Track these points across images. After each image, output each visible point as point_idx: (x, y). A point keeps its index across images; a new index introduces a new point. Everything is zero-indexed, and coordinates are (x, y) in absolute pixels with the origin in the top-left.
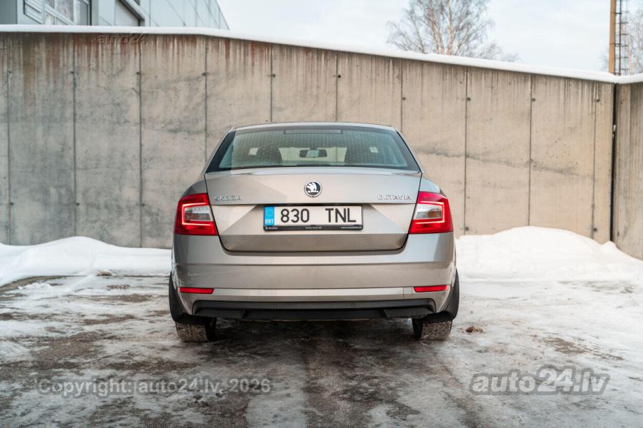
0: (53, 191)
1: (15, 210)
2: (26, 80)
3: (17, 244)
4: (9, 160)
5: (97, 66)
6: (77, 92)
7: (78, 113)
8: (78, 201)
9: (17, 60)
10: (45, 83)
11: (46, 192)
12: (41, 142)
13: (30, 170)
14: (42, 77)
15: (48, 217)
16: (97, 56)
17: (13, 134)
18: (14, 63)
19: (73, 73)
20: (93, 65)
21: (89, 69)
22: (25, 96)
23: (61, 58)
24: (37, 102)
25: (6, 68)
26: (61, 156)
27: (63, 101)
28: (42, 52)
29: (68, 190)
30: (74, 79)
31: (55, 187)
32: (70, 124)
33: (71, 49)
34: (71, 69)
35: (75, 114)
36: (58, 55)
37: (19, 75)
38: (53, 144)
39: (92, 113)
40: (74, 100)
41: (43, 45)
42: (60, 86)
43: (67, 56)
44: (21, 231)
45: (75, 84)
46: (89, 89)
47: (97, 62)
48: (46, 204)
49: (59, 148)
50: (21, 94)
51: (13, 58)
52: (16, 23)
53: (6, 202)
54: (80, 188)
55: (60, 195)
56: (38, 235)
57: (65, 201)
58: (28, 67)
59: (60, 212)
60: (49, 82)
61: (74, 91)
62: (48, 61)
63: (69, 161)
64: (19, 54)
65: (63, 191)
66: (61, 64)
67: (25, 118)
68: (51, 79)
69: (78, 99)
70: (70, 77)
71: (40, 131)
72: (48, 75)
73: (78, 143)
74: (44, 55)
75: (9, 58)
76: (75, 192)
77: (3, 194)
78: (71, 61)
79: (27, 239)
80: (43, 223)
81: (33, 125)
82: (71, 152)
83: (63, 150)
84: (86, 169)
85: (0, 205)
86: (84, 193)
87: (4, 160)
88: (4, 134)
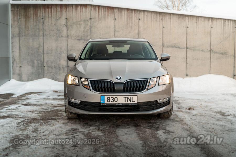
0: (35, 62)
1: (22, 69)
2: (26, 21)
3: (23, 81)
4: (20, 51)
5: (51, 16)
6: (44, 26)
7: (45, 33)
8: (45, 65)
9: (22, 14)
10: (33, 23)
11: (33, 62)
12: (31, 44)
13: (27, 54)
14: (32, 20)
15: (34, 71)
16: (51, 12)
17: (21, 41)
18: (21, 15)
19: (42, 19)
20: (50, 16)
21: (48, 17)
22: (25, 27)
23: (38, 13)
24: (30, 29)
25: (18, 17)
26: (38, 49)
27: (39, 29)
28: (31, 11)
29: (41, 61)
30: (43, 21)
31: (37, 60)
32: (42, 37)
33: (42, 10)
34: (42, 18)
35: (43, 34)
36: (37, 12)
37: (23, 20)
38: (36, 44)
39: (49, 33)
40: (43, 29)
41: (32, 9)
42: (38, 23)
43: (40, 13)
44: (24, 77)
45: (43, 23)
46: (48, 24)
48: (33, 66)
49: (38, 46)
50: (24, 27)
51: (21, 14)
53: (19, 66)
54: (46, 61)
55: (38, 64)
56: (30, 78)
57: (40, 65)
58: (27, 17)
59: (38, 69)
60: (34, 22)
62: (33, 14)
63: (41, 51)
64: (23, 12)
65: (39, 62)
66: (38, 16)
67: (25, 35)
68: (35, 21)
69: (44, 28)
70: (42, 20)
71: (31, 40)
72: (33, 19)
73: (45, 44)
74: (32, 12)
75: (19, 14)
76: (44, 62)
77: (18, 63)
78: (42, 14)
79: (27, 79)
80: (32, 73)
81: (28, 38)
82: (42, 47)
83: (39, 47)
84: (47, 53)
85: (17, 67)
86: (47, 63)
87: (18, 51)
88: (18, 41)
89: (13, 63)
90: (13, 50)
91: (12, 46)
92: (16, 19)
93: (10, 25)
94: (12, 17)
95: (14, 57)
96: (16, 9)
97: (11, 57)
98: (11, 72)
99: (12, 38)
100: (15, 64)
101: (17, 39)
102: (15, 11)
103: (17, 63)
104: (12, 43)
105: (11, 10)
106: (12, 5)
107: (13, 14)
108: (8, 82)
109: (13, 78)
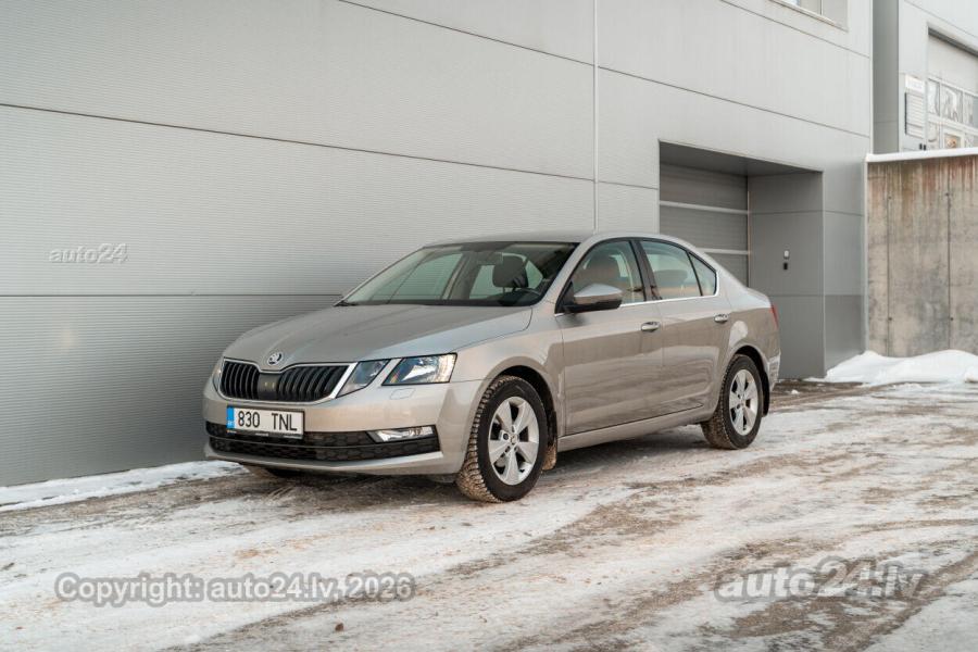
0: (928, 306)
1: (892, 325)
2: (904, 204)
3: (895, 356)
4: (888, 279)
5: (971, 187)
6: (951, 213)
7: (952, 231)
8: (952, 316)
9: (896, 185)
10: (922, 206)
11: (922, 308)
12: (917, 260)
13: (907, 287)
14: (919, 200)
15: (924, 331)
16: (971, 176)
17: (892, 255)
18: (894, 189)
19: (947, 195)
20: (967, 185)
21: (963, 190)
22: (903, 219)
23: (937, 182)
24: (914, 224)
25: (886, 194)
26: (935, 273)
27: (938, 222)
28: (919, 177)
29: (942, 306)
30: (949, 200)
31: (932, 303)
32: (945, 243)
33: (946, 172)
34: (946, 191)
35: (949, 234)
36: (934, 179)
37: (898, 199)
38: (928, 262)
39: (965, 232)
40: (949, 220)
41: (920, 171)
42: (935, 207)
43: (942, 179)
44: (898, 345)
45: (949, 205)
46: (963, 209)
47: (971, 184)
48: (921, 319)
49: (934, 266)
50: (899, 217)
51: (893, 185)
52: (898, 151)
53: (885, 317)
54: (954, 304)
55: (935, 310)
56: (914, 349)
57: (939, 315)
58: (906, 192)
59: (935, 327)
60: (925, 205)
61: (949, 211)
62: (924, 185)
63: (943, 277)
64: (898, 181)
65: (938, 307)
66: (937, 188)
67: (903, 240)
68: (927, 202)
69: (952, 219)
70: (945, 199)
71: (916, 250)
72: (924, 198)
73: (952, 261)
74: (921, 180)
75: (889, 185)
76: (950, 307)
77: (883, 309)
78: (946, 183)
79: (904, 351)
80: (919, 337)
81: (910, 245)
82: (946, 269)
83: (938, 268)
84: (959, 285)
85: (881, 320)
86: (958, 309)
87: (884, 279)
88: (884, 255)
89: (871, 310)
90: (872, 279)
91: (869, 269)
92: (879, 198)
93: (866, 215)
94: (871, 194)
95: (873, 295)
96: (881, 174)
97: (866, 293)
98: (865, 333)
99: (869, 247)
100: (876, 312)
101: (881, 251)
102: (879, 180)
103: (880, 310)
104: (870, 259)
105: (869, 179)
106: (872, 166)
107: (874, 187)
108: (858, 357)
109: (871, 349)
